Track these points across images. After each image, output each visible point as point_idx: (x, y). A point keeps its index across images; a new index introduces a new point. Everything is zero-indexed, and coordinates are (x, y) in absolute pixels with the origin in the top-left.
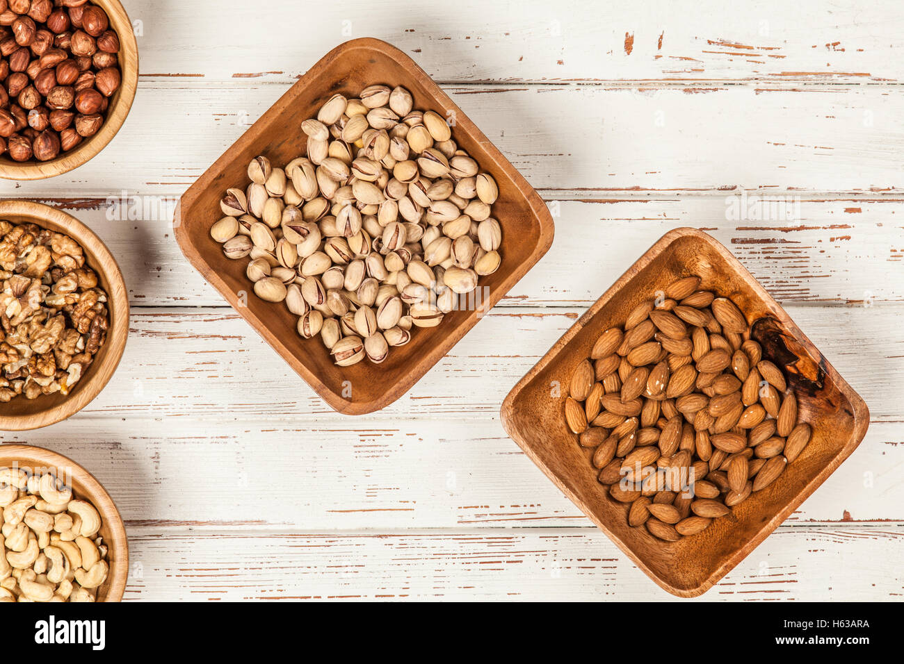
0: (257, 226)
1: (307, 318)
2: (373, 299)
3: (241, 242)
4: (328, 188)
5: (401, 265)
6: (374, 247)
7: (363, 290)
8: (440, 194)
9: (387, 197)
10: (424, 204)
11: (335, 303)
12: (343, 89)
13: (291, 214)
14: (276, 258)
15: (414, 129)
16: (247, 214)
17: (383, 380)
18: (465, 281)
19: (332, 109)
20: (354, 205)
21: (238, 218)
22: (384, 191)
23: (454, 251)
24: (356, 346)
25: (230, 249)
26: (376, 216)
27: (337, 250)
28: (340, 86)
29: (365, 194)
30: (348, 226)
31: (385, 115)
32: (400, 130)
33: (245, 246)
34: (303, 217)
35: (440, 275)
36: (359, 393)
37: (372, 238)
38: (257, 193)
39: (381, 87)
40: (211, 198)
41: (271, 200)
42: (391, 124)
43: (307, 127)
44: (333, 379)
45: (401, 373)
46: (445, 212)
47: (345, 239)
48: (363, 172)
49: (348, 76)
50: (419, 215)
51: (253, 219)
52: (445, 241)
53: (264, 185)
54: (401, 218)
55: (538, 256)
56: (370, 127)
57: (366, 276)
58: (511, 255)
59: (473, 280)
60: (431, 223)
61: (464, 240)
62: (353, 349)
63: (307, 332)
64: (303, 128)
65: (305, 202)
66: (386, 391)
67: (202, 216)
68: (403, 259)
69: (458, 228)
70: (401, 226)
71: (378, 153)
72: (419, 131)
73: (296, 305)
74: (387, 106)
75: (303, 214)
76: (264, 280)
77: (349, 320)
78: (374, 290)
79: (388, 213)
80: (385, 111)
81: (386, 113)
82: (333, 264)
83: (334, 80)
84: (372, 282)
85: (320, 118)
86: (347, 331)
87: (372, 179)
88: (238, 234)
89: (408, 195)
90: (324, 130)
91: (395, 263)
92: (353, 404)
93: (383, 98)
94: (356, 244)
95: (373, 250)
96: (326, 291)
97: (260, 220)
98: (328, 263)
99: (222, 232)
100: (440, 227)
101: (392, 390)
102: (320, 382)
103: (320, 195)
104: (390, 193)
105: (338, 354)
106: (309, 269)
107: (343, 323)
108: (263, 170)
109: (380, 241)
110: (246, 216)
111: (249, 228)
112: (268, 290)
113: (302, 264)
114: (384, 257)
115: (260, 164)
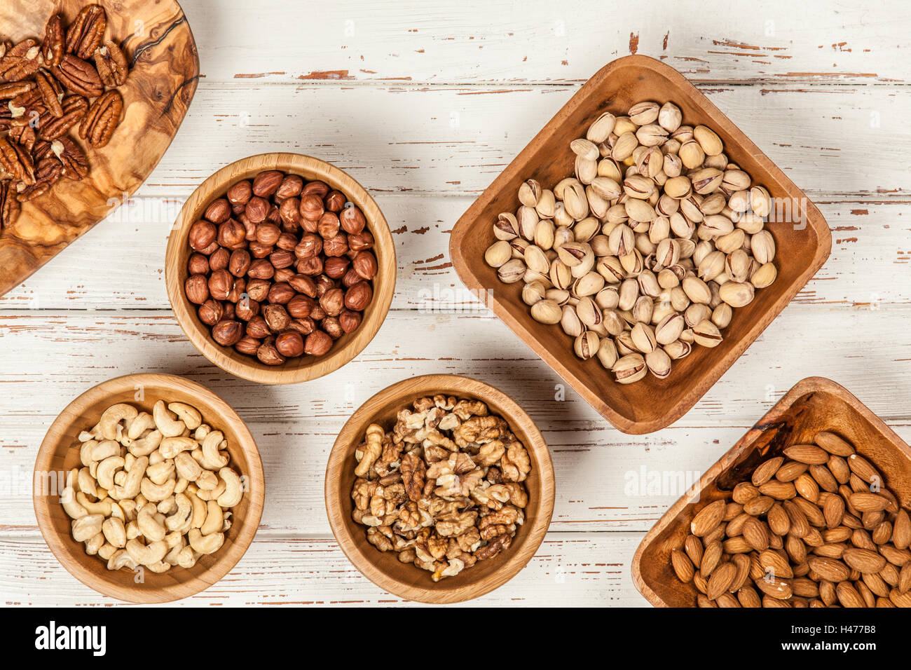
0: (532, 249)
1: (585, 339)
2: (650, 317)
3: (516, 266)
4: (599, 208)
5: (675, 281)
6: (647, 265)
7: (639, 309)
8: (715, 208)
9: (660, 214)
10: (696, 219)
11: (612, 323)
12: (610, 107)
13: (563, 236)
14: (550, 280)
15: (688, 146)
16: (518, 237)
17: (665, 397)
18: (742, 292)
19: (601, 128)
20: (626, 223)
21: (510, 242)
22: (657, 207)
23: (730, 265)
24: (637, 365)
25: (506, 274)
26: (647, 234)
27: (611, 269)
28: (607, 105)
29: (637, 211)
30: (621, 244)
31: (656, 132)
32: (672, 146)
33: (520, 270)
34: (575, 238)
35: (715, 290)
36: (642, 413)
37: (644, 256)
38: (528, 216)
39: (650, 104)
40: (485, 224)
41: (543, 222)
42: (662, 140)
43: (577, 146)
44: (614, 399)
45: (682, 390)
46: (722, 226)
47: (617, 257)
48: (635, 190)
49: (616, 94)
50: (692, 230)
51: (526, 243)
52: (719, 255)
53: (535, 208)
54: (672, 235)
55: (816, 267)
56: (640, 145)
57: (640, 294)
58: (787, 267)
59: (750, 291)
60: (702, 238)
61: (739, 254)
62: (635, 368)
63: (586, 353)
64: (572, 148)
65: (576, 223)
66: (670, 408)
67: (476, 242)
68: (678, 275)
69: (731, 242)
70: (674, 241)
71: (652, 169)
72: (692, 147)
73: (571, 325)
74: (657, 122)
75: (575, 234)
76: (541, 303)
77: (626, 339)
78: (649, 308)
79: (660, 230)
80: (654, 128)
81: (657, 130)
82: (606, 283)
83: (603, 99)
84: (646, 300)
85: (588, 137)
86: (624, 350)
87: (644, 196)
88: (512, 258)
89: (680, 211)
90: (595, 149)
91: (669, 279)
92: (637, 423)
93: (652, 114)
94: (629, 263)
95: (645, 268)
96: (602, 311)
97: (532, 243)
98: (601, 282)
99: (496, 256)
100: (712, 242)
101: (676, 408)
102: (604, 403)
103: (590, 214)
104: (664, 209)
105: (619, 372)
106: (584, 289)
107: (619, 342)
108: (535, 194)
109: (653, 258)
110: (519, 240)
111: (522, 251)
112: (544, 312)
113: (577, 285)
114: (656, 274)
115: (531, 187)
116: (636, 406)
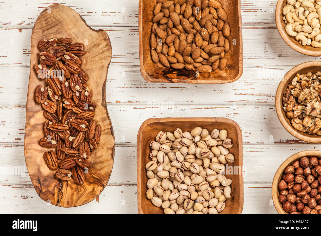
0: (216, 144)
1: (180, 134)
2: (169, 156)
3: (216, 136)
4: (209, 172)
5: (171, 171)
6: (182, 169)
7: (174, 155)
8: (180, 199)
9: (192, 184)
10: (181, 192)
11: (177, 145)
12: (230, 200)
13: (211, 155)
14: (203, 141)
15: (202, 208)
16: (222, 144)
17: (146, 138)
18: (151, 184)
19: (228, 192)
20: (198, 174)
21: (223, 141)
22: (194, 185)
23: (161, 188)
24: (161, 140)
25: (217, 131)
26: (190, 177)
27: (190, 158)
28: (232, 200)
29: (199, 179)
30: (194, 167)
32: (206, 204)
33: (214, 136)
35: (159, 179)
36: (148, 129)
37: (185, 170)
38: (225, 152)
39: (222, 210)
40: (234, 139)
41: (220, 154)
42: (210, 203)
43: (230, 181)
44: (158, 126)
45: (143, 144)
46: (174, 196)
47: (192, 163)
48: (204, 184)
49: (232, 204)
50: (179, 188)
51: (219, 144)
52: (167, 189)
53: (225, 156)
54: (183, 183)
55: (139, 209)
56: (214, 197)
57: (177, 160)
58: (146, 202)
59: (149, 186)
60: (174, 189)
61: (162, 194)
62: (161, 139)
63: (176, 130)
65: (211, 162)
66: (142, 136)
67: (232, 132)
68: (172, 173)
69: (167, 195)
70: (181, 181)
71: (206, 194)
73: (187, 134)
74: (215, 207)
75: (208, 158)
76: (201, 132)
77: (169, 144)
78: (171, 158)
79: (188, 181)
81: (213, 205)
82: (188, 154)
83: (235, 200)
84: (174, 159)
85: (229, 186)
86: (167, 141)
87: (200, 185)
88: (219, 137)
89: (187, 190)
90: (224, 185)
91: (174, 170)
92: (147, 124)
93: (218, 208)
94: (187, 165)
95: (182, 167)
96: (183, 146)
97: (217, 146)
98: (190, 153)
99: (223, 134)
100: (171, 191)
101: (141, 138)
102: (160, 121)
103: (209, 168)
104: (192, 186)
105: (164, 134)
106: (193, 147)
107: (170, 142)
108: (229, 159)
109: (182, 172)
110: (221, 144)
111: (218, 141)
112: (198, 130)
113: (195, 146)
114: (178, 169)
115: (231, 160)
116: (151, 129)
